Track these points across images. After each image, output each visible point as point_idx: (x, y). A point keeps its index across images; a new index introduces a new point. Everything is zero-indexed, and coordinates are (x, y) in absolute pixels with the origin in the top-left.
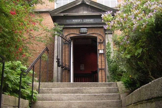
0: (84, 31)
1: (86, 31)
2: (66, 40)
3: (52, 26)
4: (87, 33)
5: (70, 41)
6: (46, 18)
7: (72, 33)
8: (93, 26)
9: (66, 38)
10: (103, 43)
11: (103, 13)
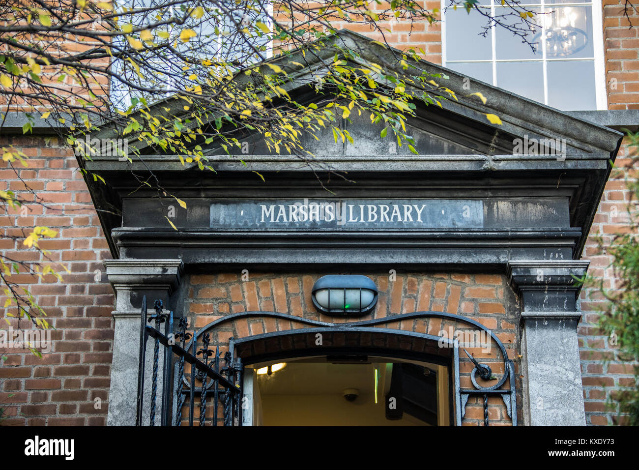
0: (353, 297)
1: (367, 297)
2: (203, 368)
3: (91, 248)
4: (371, 312)
5: (232, 372)
6: (41, 186)
7: (249, 311)
8: (423, 260)
9: (209, 353)
10: (506, 398)
11: (498, 157)
